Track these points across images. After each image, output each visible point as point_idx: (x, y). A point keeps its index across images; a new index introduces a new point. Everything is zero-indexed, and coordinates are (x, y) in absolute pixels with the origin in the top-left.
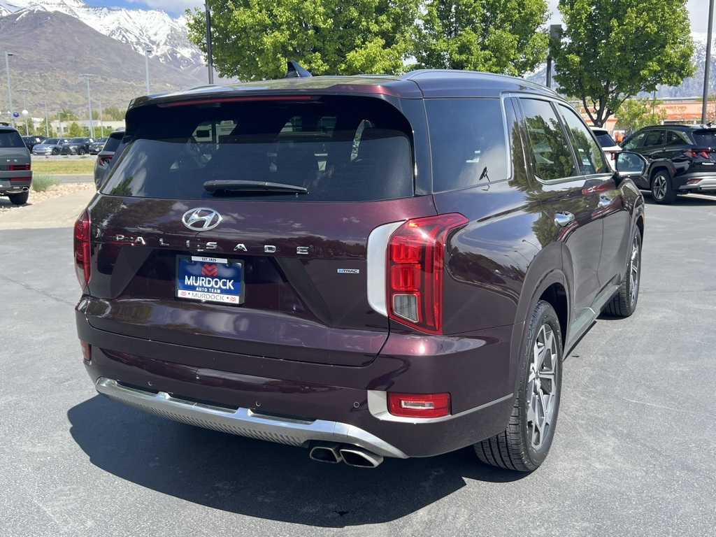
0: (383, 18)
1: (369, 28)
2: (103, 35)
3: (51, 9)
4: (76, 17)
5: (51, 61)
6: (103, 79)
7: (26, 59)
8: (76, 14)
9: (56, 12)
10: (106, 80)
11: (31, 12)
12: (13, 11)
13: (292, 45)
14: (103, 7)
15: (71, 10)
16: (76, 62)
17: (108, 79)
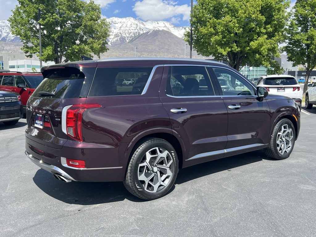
0: (269, 26)
1: (261, 31)
2: (180, 38)
3: (161, 29)
4: (170, 31)
5: (159, 49)
6: (178, 55)
7: (151, 49)
8: (170, 30)
9: (163, 30)
10: (179, 56)
11: (154, 31)
12: (148, 30)
13: (224, 41)
14: (180, 27)
15: (168, 29)
16: (168, 49)
17: (180, 56)
